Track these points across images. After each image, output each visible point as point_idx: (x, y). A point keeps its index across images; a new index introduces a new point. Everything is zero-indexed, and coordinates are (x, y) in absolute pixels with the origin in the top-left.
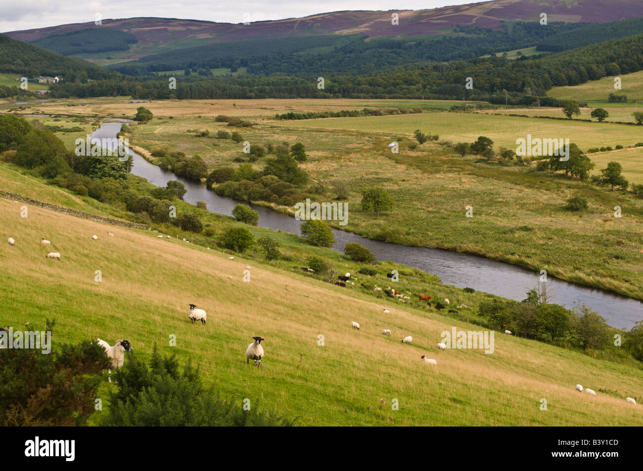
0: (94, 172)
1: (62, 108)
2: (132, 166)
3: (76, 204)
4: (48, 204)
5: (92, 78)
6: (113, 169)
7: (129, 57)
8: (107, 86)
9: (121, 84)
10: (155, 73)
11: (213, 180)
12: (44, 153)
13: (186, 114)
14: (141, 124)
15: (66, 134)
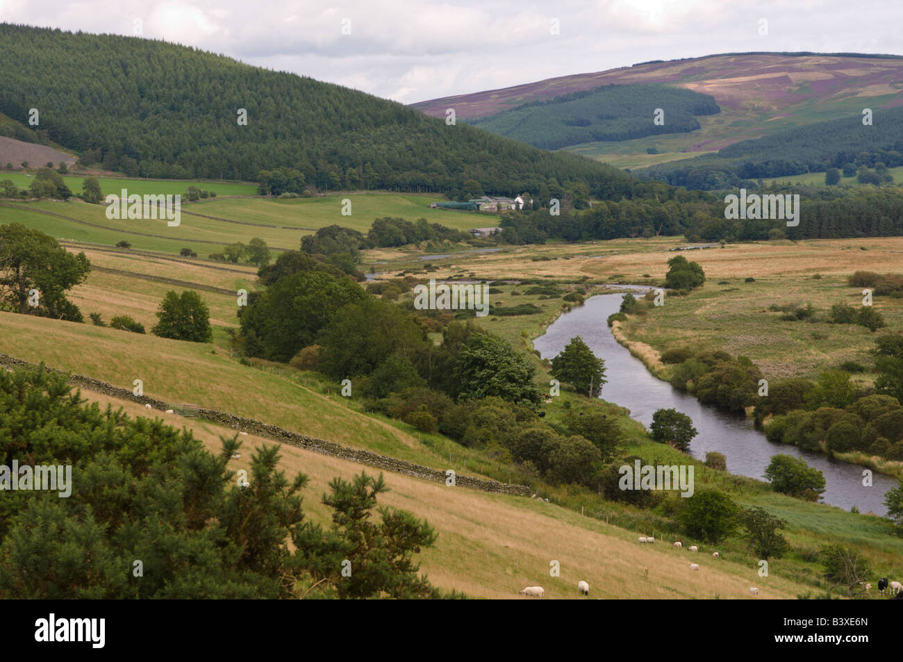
0: (469, 386)
1: (518, 265)
2: (604, 382)
3: (403, 447)
4: (317, 442)
5: (600, 197)
6: (511, 379)
7: (699, 147)
8: (629, 213)
9: (663, 208)
10: (755, 181)
11: (765, 408)
12: (373, 350)
13: (789, 272)
14: (674, 294)
15: (499, 318)
